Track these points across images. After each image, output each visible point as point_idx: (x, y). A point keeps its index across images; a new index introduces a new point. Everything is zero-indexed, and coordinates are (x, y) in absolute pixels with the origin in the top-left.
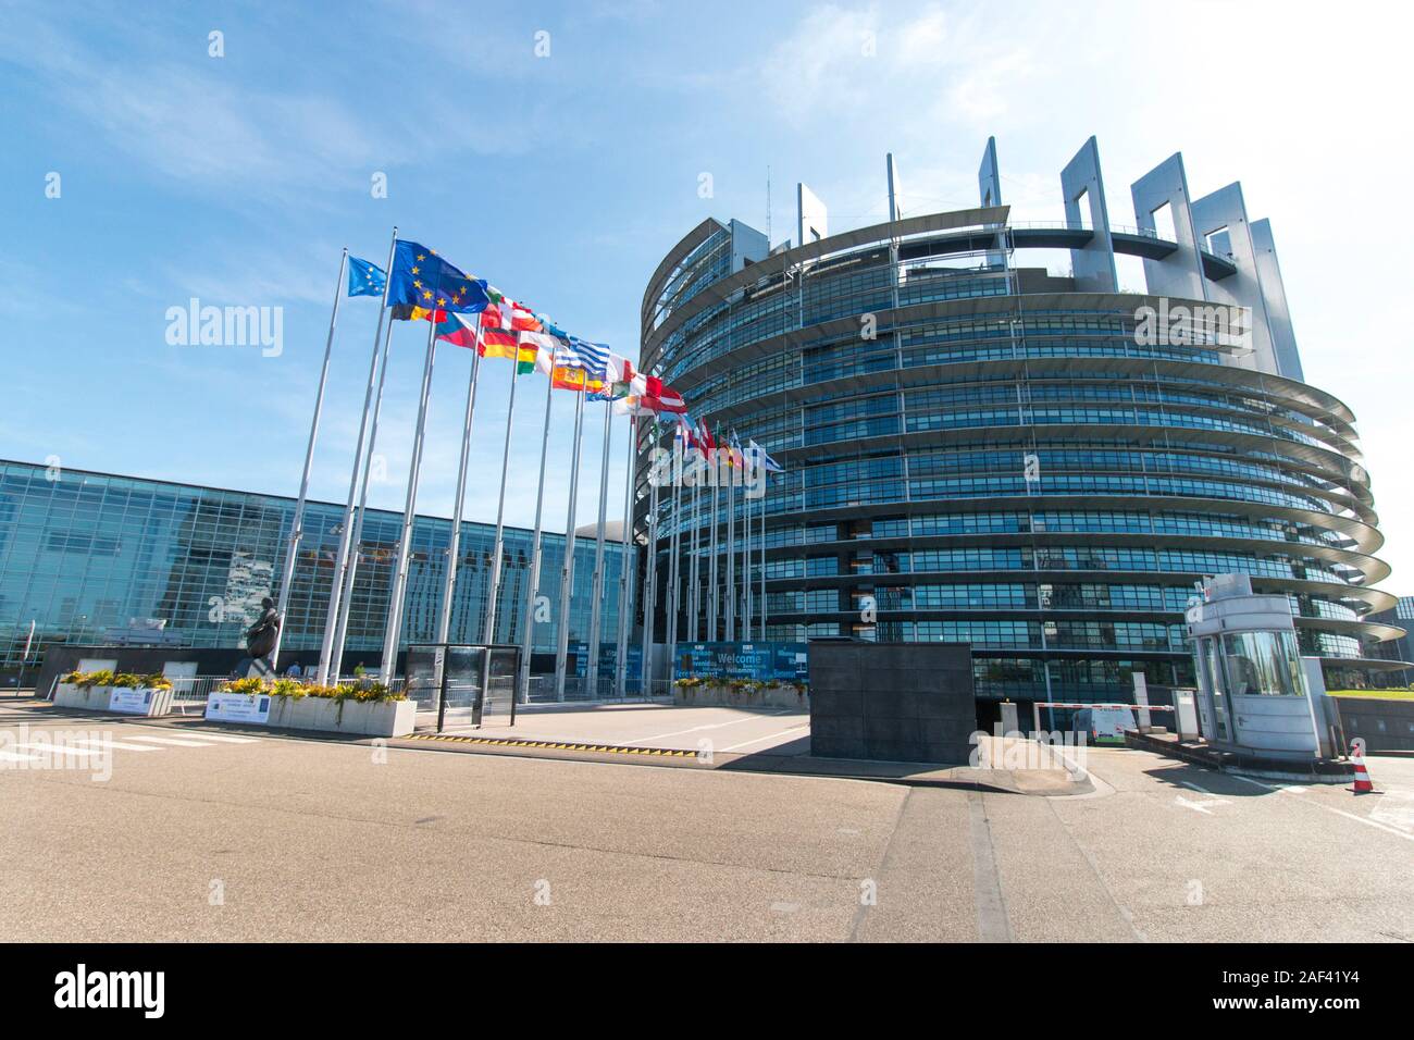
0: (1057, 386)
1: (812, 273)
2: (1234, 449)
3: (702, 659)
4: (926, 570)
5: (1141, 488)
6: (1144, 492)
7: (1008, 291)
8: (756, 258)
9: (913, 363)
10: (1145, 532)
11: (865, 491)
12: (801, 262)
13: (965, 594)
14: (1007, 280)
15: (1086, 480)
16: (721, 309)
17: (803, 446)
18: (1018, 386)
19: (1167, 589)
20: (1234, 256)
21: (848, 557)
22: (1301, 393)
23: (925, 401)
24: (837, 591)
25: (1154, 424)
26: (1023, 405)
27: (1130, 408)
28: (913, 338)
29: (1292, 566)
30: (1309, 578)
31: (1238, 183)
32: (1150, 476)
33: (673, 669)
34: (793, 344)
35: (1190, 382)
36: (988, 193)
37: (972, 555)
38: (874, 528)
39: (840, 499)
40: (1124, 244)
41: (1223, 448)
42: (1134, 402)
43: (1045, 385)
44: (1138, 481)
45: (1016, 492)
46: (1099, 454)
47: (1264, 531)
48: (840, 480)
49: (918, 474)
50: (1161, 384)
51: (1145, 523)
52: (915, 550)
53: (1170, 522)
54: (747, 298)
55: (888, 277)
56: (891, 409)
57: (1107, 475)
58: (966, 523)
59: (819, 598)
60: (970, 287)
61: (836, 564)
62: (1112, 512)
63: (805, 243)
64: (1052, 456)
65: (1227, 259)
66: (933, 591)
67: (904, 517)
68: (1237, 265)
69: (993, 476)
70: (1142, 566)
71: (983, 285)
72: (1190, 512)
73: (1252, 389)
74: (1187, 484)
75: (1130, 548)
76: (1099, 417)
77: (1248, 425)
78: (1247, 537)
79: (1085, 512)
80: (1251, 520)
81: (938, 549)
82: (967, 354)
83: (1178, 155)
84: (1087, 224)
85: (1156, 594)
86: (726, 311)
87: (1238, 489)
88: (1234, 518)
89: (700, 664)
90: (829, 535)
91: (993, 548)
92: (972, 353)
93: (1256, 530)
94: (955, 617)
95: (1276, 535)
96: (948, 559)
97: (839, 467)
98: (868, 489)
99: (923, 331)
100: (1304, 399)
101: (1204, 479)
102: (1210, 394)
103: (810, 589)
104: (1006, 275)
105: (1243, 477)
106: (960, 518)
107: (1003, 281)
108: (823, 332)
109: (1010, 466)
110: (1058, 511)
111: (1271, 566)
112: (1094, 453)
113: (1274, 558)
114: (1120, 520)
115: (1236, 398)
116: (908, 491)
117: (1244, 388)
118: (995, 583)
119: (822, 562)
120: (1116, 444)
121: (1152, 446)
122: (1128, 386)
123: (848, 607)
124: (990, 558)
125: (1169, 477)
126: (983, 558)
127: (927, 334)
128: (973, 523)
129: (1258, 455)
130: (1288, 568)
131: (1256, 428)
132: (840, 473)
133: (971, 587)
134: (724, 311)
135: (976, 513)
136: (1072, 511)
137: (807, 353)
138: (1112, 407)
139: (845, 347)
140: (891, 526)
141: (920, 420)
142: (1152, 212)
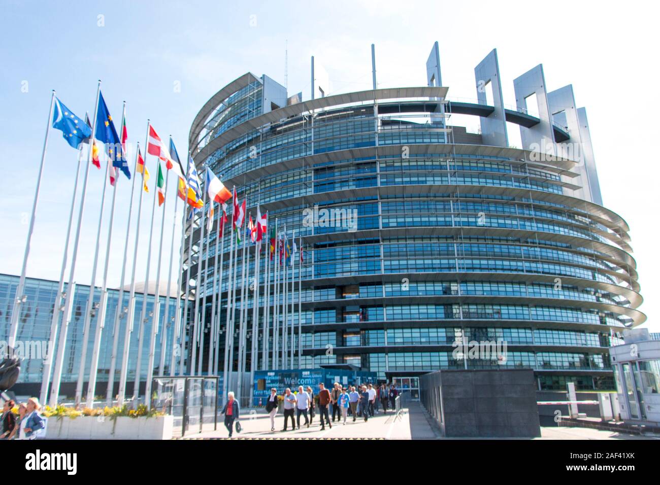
0: (474, 202)
1: (320, 117)
2: (570, 246)
3: (273, 382)
4: (394, 319)
5: (521, 268)
6: (522, 271)
7: (446, 141)
8: (282, 104)
9: (387, 183)
10: (524, 296)
11: (355, 266)
12: (313, 110)
13: (418, 335)
14: (446, 134)
15: (492, 262)
16: (255, 136)
17: (313, 235)
18: (451, 201)
19: (535, 331)
20: (568, 129)
21: (342, 310)
22: (604, 214)
23: (394, 208)
24: (335, 333)
25: (528, 229)
26: (454, 214)
27: (515, 218)
28: (387, 166)
29: (600, 317)
30: (608, 324)
31: (571, 85)
32: (526, 261)
33: (252, 390)
34: (307, 165)
35: (548, 204)
36: (433, 78)
37: (423, 309)
38: (361, 291)
39: (338, 271)
40: (512, 117)
41: (564, 245)
42: (518, 215)
43: (467, 202)
44: (520, 264)
45: (449, 268)
46: (498, 246)
47: (586, 296)
48: (338, 257)
49: (389, 255)
50: (534, 205)
51: (523, 290)
52: (387, 306)
53: (537, 289)
54: (273, 130)
55: (371, 125)
56: (372, 212)
57: (502, 260)
58: (419, 288)
59: (323, 338)
60: (423, 136)
61: (334, 315)
62: (505, 283)
63: (316, 97)
64: (471, 247)
65: (565, 130)
66: (398, 333)
67: (380, 283)
68: (570, 134)
69: (435, 259)
70: (521, 317)
71: (431, 135)
72: (547, 283)
73: (579, 210)
74: (546, 266)
75: (515, 305)
76: (498, 223)
77: (577, 231)
78: (577, 299)
79: (490, 282)
80: (580, 289)
81: (401, 305)
82: (421, 179)
83: (541, 65)
84: (490, 102)
85: (529, 333)
86: (258, 137)
87: (572, 270)
88: (570, 288)
89: (271, 385)
90: (331, 296)
91: (436, 305)
92: (424, 179)
93: (581, 295)
94: (413, 350)
95: (591, 298)
96: (408, 312)
97: (338, 250)
98: (356, 265)
99: (394, 162)
100: (604, 217)
101: (555, 264)
102: (558, 212)
103: (316, 332)
104: (445, 131)
105: (575, 263)
106: (416, 285)
107: (443, 134)
108: (329, 158)
109: (446, 252)
110: (474, 282)
111: (589, 317)
112: (495, 246)
113: (591, 312)
114: (509, 288)
115: (571, 215)
116: (383, 267)
117: (575, 209)
118: (437, 328)
119: (324, 314)
120: (507, 240)
121: (527, 242)
122: (514, 205)
123: (341, 344)
124: (434, 311)
125: (536, 262)
126: (429, 311)
127: (396, 164)
128: (423, 288)
129: (582, 249)
130: (598, 318)
131: (581, 233)
132: (338, 254)
133: (422, 330)
134: (257, 137)
135: (425, 282)
136: (482, 282)
137: (316, 171)
138: (504, 218)
139: (343, 169)
140: (372, 289)
141: (391, 220)
142: (525, 98)
